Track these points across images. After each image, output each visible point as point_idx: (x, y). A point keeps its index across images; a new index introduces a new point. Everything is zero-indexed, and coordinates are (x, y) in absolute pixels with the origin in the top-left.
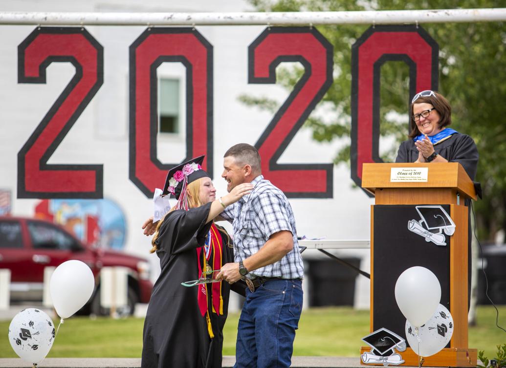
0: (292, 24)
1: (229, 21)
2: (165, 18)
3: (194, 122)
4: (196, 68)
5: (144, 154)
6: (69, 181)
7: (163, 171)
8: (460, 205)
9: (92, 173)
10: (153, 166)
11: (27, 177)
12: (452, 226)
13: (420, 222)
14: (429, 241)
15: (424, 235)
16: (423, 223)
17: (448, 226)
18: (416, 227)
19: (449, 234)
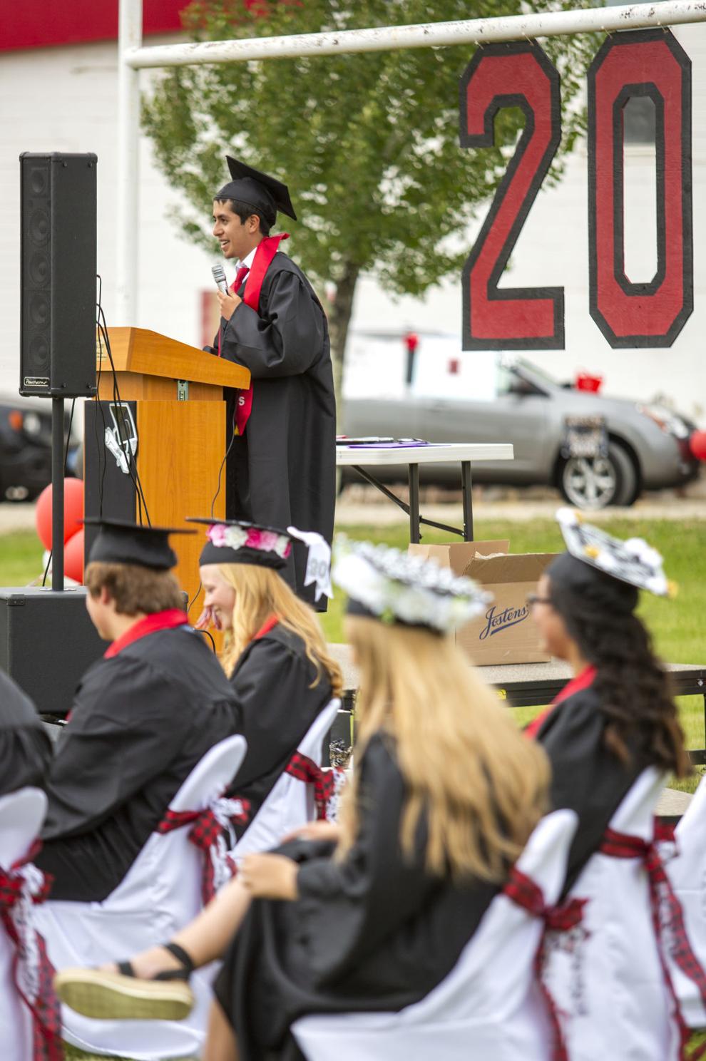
1: (701, 12)
3: (667, 206)
4: (668, 104)
5: (606, 267)
6: (523, 318)
7: (630, 299)
8: (189, 399)
9: (549, 303)
10: (618, 289)
11: (474, 312)
12: (135, 439)
13: (114, 432)
14: (118, 465)
15: (116, 455)
16: (116, 433)
17: (131, 440)
18: (111, 440)
19: (134, 453)
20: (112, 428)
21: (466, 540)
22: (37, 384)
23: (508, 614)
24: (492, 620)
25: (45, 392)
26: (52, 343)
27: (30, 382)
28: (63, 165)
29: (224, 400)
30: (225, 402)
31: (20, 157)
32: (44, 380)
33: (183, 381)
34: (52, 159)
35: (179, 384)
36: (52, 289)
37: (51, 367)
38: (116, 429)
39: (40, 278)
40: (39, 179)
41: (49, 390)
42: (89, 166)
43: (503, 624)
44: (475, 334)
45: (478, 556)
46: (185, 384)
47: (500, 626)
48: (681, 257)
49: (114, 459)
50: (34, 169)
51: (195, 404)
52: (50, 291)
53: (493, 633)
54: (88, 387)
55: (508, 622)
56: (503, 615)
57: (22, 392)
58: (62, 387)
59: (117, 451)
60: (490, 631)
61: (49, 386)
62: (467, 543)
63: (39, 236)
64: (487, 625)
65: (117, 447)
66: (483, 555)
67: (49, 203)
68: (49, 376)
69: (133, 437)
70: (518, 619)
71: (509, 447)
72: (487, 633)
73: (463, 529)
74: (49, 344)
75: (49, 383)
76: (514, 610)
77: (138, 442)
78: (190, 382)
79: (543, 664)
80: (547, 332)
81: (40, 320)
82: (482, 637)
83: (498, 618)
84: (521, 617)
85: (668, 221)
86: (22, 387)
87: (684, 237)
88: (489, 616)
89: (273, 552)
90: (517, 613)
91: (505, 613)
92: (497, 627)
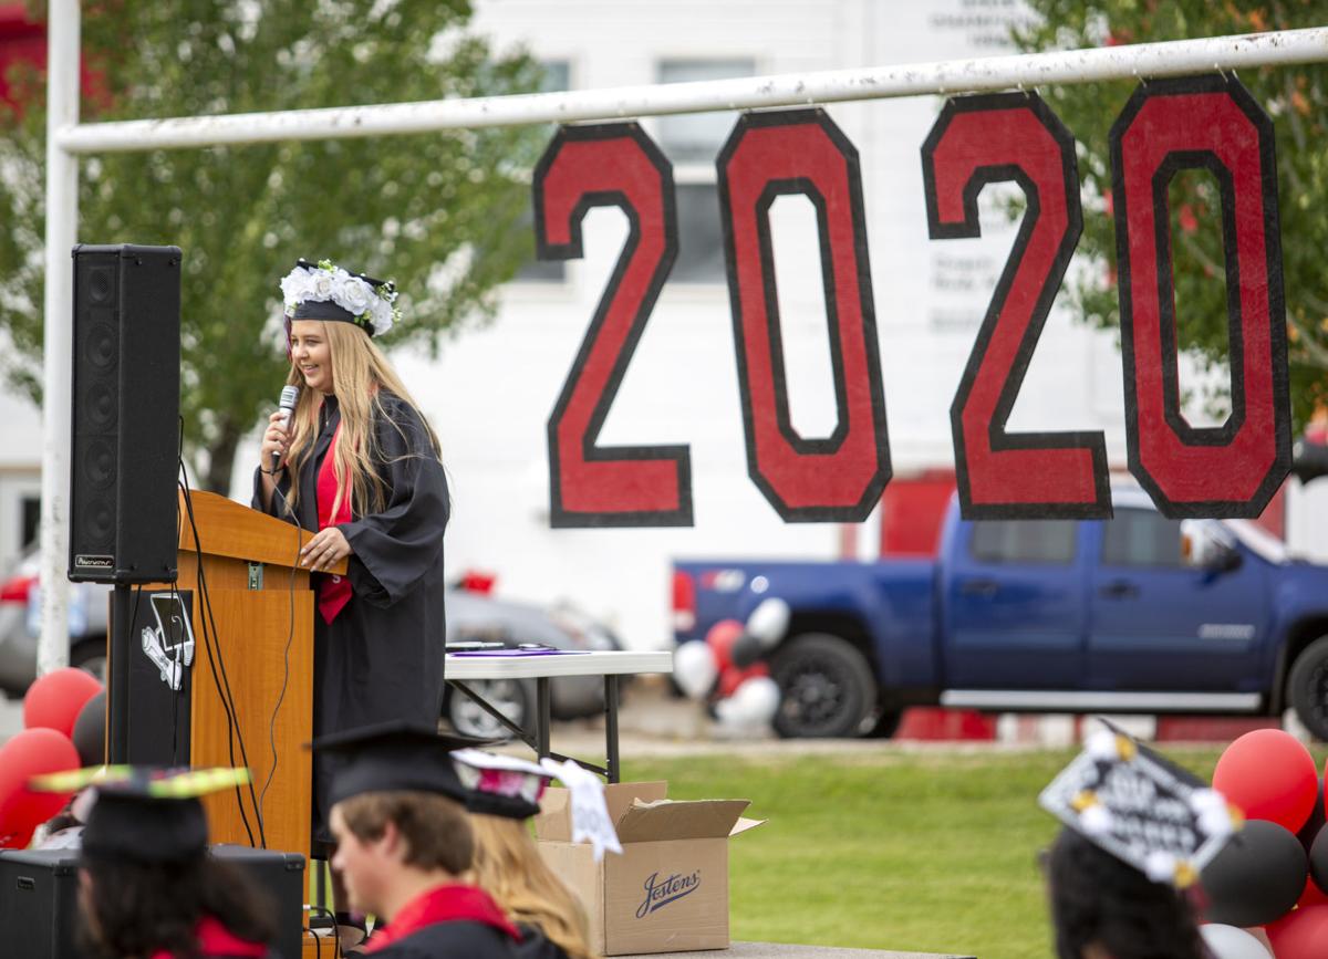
0: (987, 88)
1: (869, 88)
2: (759, 90)
3: (843, 338)
4: (833, 206)
5: (767, 417)
6: (633, 486)
7: (803, 457)
8: (264, 588)
9: (671, 465)
10: (786, 446)
11: (565, 477)
12: (191, 643)
13: (158, 632)
14: (163, 679)
15: (161, 665)
16: (160, 635)
17: (186, 644)
18: (152, 645)
19: (187, 662)
20: (154, 627)
21: (610, 782)
22: (96, 566)
23: (673, 882)
24: (653, 891)
25: (108, 576)
26: (118, 508)
27: (82, 562)
28: (137, 263)
29: (311, 589)
30: (313, 592)
31: (73, 251)
32: (105, 560)
33: (255, 563)
34: (122, 255)
35: (251, 568)
36: (119, 433)
37: (118, 538)
38: (160, 629)
39: (100, 418)
40: (101, 282)
41: (113, 573)
42: (171, 264)
43: (667, 896)
44: (567, 506)
45: (638, 803)
46: (258, 568)
47: (664, 899)
48: (869, 404)
49: (158, 671)
50: (93, 268)
51: (272, 595)
52: (117, 437)
53: (654, 908)
54: (166, 569)
55: (673, 894)
56: (667, 885)
57: (71, 576)
58: (132, 568)
59: (162, 660)
60: (650, 907)
61: (114, 566)
62: (612, 785)
63: (100, 360)
64: (646, 898)
65: (161, 654)
66: (644, 801)
67: (116, 315)
68: (114, 554)
69: (188, 640)
70: (686, 889)
71: (666, 655)
72: (646, 909)
73: (605, 767)
74: (115, 510)
75: (112, 563)
76: (682, 878)
77: (194, 648)
78: (265, 565)
79: (721, 952)
80: (670, 504)
81: (98, 476)
82: (641, 913)
83: (661, 888)
84: (691, 887)
85: (846, 357)
86: (72, 569)
87: (871, 378)
88: (648, 886)
89: (519, 797)
90: (686, 882)
91: (671, 880)
92: (659, 901)
